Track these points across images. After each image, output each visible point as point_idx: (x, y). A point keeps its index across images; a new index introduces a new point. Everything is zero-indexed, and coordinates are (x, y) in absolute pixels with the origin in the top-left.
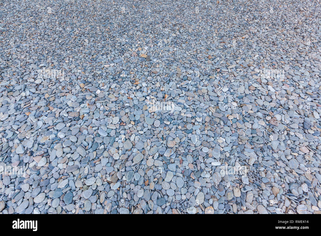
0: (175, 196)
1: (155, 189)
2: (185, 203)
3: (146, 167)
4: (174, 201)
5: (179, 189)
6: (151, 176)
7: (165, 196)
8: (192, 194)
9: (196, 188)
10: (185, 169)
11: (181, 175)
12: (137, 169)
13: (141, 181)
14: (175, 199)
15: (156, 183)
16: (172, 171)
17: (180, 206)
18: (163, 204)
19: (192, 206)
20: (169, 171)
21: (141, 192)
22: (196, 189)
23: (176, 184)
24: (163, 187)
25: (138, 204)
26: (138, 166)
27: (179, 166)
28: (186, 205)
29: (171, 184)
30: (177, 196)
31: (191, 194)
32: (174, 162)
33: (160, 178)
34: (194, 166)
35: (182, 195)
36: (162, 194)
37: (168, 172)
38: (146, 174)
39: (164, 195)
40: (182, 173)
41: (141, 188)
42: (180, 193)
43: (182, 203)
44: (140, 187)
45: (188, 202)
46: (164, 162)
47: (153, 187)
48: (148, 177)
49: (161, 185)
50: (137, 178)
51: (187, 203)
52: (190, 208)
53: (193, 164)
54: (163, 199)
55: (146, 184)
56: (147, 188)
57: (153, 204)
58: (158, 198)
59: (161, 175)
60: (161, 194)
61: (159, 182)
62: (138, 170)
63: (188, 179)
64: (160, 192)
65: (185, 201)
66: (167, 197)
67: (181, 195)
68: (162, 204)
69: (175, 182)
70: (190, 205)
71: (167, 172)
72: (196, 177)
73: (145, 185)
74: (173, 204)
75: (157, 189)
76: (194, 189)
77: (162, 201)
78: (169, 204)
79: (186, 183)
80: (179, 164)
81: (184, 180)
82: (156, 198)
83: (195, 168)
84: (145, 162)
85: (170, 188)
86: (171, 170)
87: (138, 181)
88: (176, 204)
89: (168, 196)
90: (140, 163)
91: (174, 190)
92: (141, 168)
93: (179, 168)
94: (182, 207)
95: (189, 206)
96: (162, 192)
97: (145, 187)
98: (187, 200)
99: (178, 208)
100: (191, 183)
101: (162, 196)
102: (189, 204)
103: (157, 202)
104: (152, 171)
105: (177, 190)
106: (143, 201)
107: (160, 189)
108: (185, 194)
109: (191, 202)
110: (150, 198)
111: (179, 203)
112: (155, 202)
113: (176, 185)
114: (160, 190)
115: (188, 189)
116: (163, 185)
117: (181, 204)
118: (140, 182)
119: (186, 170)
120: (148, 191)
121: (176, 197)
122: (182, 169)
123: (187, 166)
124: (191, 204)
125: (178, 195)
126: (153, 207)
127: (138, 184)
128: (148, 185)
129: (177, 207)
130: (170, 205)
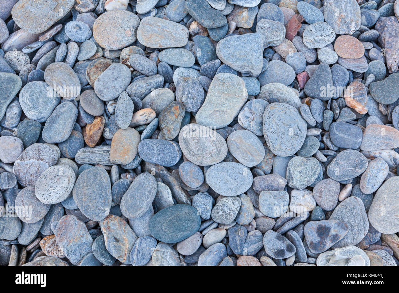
0: (252, 196)
1: (142, 163)
2: (311, 230)
3: (89, 50)
4: (245, 219)
5: (279, 164)
6: (116, 100)
7: (196, 197)
8: (349, 187)
9: (371, 158)
10: (317, 62)
11: (294, 95)
12: (40, 64)
13: (61, 120)
14: (253, 212)
15: (144, 134)
16: (240, 74)
17: (282, 245)
18: (186, 233)
19: (346, 245)
20: (222, 71)
21: (57, 178)
22: (373, 163)
23: (261, 137)
24: (190, 150)
25: (46, 232)
26: (44, 49)
27: (284, 48)
28: (312, 236)
29: (235, 136)
30: (265, 198)
31: (343, 186)
32: (253, 30)
33: (168, 109)
34: (368, 50)
35: (294, 193)
36: (183, 187)
37: (219, 76)
38: (86, 87)
39: (191, 194)
40: (294, 85)
41: (62, 156)
42: (282, 182)
43: (294, 229)
44: (52, 152)
45: (323, 223)
46: (194, 27)
47: (132, 154)
48: (99, 105)
49: (176, 140)
50: (34, 107)
51: (323, 232)
52: (337, 251)
53: (358, 37)
54: (184, 211)
55: (91, 137)
56: (95, 158)
57: (127, 237)
58: (157, 206)
59: (178, 93)
60: (177, 189)
61: (163, 126)
62: (44, 68)
63: (329, 114)
64: (171, 179)
65: (309, 219)
66: (210, 200)
67: (289, 189)
68: (179, 235)
69: (254, 126)
70: (335, 237)
71: (211, 78)
72: (372, 105)
73: (85, 145)
74: (242, 232)
75: (155, 160)
76: (361, 164)
77: (179, 219)
78: (222, 233)
79: (317, 132)
80: (282, 36)
81: (308, 116)
82: (146, 204)
83: (369, 60)
84: (85, 27)
85: (230, 157)
86: (236, 66)
87: (43, 124)
88: (258, 233)
89: (215, 197)
90: (53, 32)
91: (252, 169)
92: (64, 60)
93: (283, 59)
94: (290, 249)
95: (329, 244)
96: (179, 178)
97: (80, 155)
98: (319, 213)
99: (268, 250)
100: (347, 131)
101: (182, 196)
102: (333, 232)
103: (152, 226)
104: (126, 72)
105: (267, 168)
106: (72, 218)
107: (171, 164)
108: (310, 188)
109: (343, 225)
110: (111, 204)
111: (273, 229)
112: (141, 227)
113: (265, 143)
114: (169, 169)
115: (329, 162)
116: (187, 143)
117: (285, 234)
118: (55, 126)
119: (323, 70)
120: (102, 170)
121: (261, 200)
122: (301, 65)
123: (329, 50)
124: (342, 234)
125: (272, 189)
126: (131, 251)
127: (45, 135)
128: (102, 141)
129: (263, 249)
130: (225, 241)
